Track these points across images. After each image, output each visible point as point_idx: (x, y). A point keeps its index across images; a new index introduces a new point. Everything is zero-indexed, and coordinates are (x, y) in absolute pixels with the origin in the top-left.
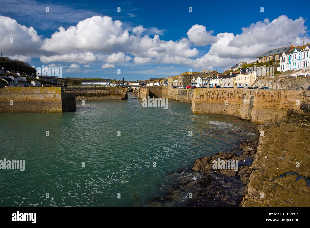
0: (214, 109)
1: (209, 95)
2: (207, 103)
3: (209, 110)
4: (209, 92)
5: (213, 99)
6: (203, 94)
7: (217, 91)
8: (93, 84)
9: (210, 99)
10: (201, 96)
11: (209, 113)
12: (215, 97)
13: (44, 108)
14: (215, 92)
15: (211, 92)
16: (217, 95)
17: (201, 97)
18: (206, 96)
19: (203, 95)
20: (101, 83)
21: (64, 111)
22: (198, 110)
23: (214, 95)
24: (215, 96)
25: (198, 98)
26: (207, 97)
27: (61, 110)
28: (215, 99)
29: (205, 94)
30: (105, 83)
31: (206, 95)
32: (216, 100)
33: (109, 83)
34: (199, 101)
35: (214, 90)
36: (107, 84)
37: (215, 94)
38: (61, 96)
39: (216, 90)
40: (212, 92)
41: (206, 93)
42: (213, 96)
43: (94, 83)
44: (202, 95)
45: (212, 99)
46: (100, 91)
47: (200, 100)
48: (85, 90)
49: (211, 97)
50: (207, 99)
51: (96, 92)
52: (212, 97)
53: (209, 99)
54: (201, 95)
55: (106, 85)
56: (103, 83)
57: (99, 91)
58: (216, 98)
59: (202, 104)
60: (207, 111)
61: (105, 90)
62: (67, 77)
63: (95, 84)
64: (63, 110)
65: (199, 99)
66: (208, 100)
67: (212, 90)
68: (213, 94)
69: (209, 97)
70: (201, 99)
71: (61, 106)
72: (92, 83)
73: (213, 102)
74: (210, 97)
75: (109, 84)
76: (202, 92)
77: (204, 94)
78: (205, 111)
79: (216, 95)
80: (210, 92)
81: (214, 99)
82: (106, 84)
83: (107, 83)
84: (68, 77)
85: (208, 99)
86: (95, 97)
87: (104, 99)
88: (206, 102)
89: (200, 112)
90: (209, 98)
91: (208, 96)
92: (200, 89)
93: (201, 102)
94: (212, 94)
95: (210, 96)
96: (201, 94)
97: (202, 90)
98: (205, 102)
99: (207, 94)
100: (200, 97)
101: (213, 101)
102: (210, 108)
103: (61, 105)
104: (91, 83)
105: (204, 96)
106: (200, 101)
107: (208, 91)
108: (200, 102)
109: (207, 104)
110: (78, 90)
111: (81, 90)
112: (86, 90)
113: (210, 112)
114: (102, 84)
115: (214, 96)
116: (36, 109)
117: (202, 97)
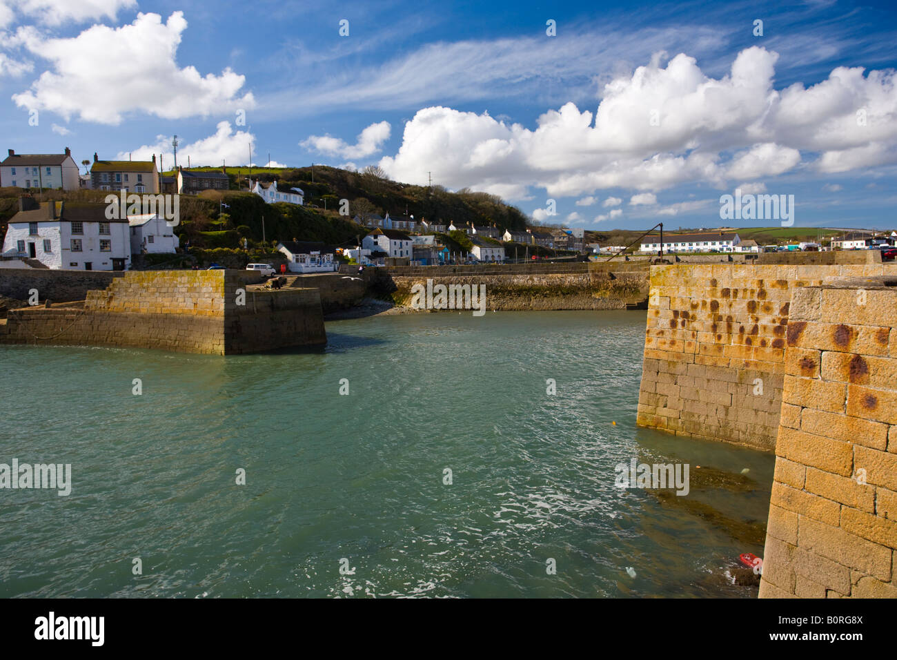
0: (756, 411)
1: (723, 311)
2: (715, 365)
3: (721, 415)
4: (726, 293)
5: (749, 342)
6: (687, 308)
7: (783, 283)
8: (677, 248)
9: (735, 338)
10: (680, 320)
11: (724, 437)
12: (765, 328)
13: (191, 338)
14: (762, 294)
15: (740, 294)
16: (776, 313)
17: (679, 326)
18: (710, 322)
19: (691, 313)
20: (702, 244)
21: (229, 350)
22: (661, 404)
23: (759, 313)
24: (765, 320)
25: (662, 332)
26: (715, 327)
27: (221, 348)
28: (764, 343)
29: (704, 303)
30: (717, 243)
31: (708, 310)
32: (769, 350)
33: (731, 242)
34: (666, 347)
35: (761, 282)
36: (725, 249)
37: (768, 309)
38: (223, 300)
39: (774, 280)
40: (745, 290)
41: (709, 301)
42: (749, 325)
43: (680, 244)
44: (685, 314)
45: (744, 345)
46: (564, 275)
47: (673, 343)
48: (509, 274)
49: (736, 327)
50: (714, 341)
51: (544, 281)
52: (742, 329)
53: (722, 341)
54: (676, 313)
55: (722, 249)
56: (710, 243)
57: (560, 275)
58: (771, 339)
59: (680, 368)
60: (713, 422)
61: (582, 272)
62: (680, 228)
63: (683, 248)
64: (225, 350)
65: (668, 336)
66: (720, 348)
67: (745, 279)
68: (752, 307)
69: (723, 324)
70: (678, 337)
71: (223, 337)
72: (673, 245)
73: (747, 364)
74: (729, 326)
75: (731, 246)
76: (683, 289)
77: (694, 307)
78: (695, 419)
79: (770, 318)
80: (736, 292)
81: (756, 344)
82: (721, 246)
83: (725, 243)
84: (682, 228)
85: (719, 337)
86: (532, 298)
87: (560, 307)
88: (709, 362)
89: (669, 419)
90: (724, 336)
91: (720, 318)
92: (672, 273)
93: (679, 356)
94: (744, 305)
95: (730, 319)
96: (679, 307)
97: (682, 279)
98: (702, 360)
99: (715, 306)
100: (673, 324)
101: (753, 358)
102: (727, 401)
103: (222, 330)
104: (669, 245)
105: (694, 318)
106: (675, 348)
107: (719, 288)
108: (670, 359)
109: (709, 375)
110: (486, 274)
111: (495, 274)
112: (513, 274)
113: (732, 430)
114: (706, 247)
115: (757, 320)
116: (176, 341)
117: (683, 324)
